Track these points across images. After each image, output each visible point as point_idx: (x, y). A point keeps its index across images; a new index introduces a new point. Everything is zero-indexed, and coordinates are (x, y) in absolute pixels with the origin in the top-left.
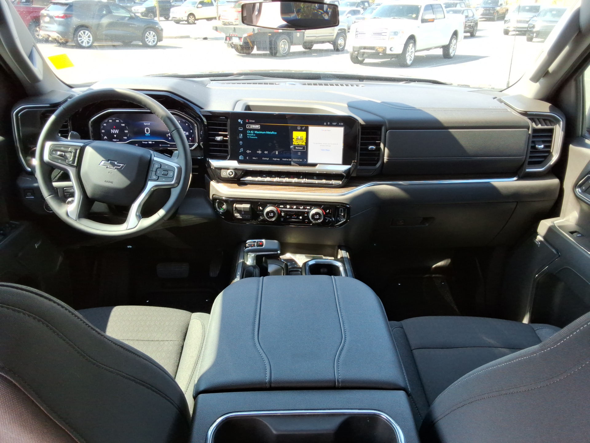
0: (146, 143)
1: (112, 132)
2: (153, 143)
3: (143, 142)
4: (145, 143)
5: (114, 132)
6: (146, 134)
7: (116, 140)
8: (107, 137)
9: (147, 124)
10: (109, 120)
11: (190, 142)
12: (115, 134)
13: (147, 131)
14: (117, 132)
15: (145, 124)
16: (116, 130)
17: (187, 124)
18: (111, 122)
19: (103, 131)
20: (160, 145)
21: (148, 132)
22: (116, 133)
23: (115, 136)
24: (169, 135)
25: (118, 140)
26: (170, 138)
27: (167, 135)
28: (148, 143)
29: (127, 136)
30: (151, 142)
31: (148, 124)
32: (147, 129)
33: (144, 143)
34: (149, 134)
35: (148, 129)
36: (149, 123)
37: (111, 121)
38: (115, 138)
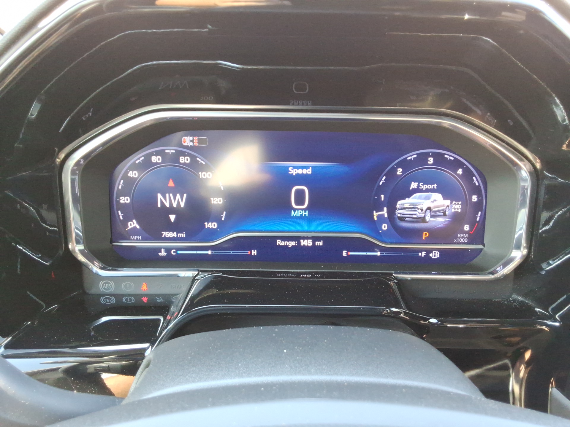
0: (291, 244)
1: (159, 206)
2: (318, 243)
3: (279, 242)
4: (286, 246)
5: (167, 205)
6: (295, 210)
7: (175, 235)
8: (138, 223)
9: (300, 171)
10: (152, 154)
11: (462, 240)
12: (171, 210)
13: (300, 200)
14: (178, 203)
15: (294, 172)
16: (178, 196)
17: (460, 171)
18: (157, 163)
19: (125, 200)
20: (344, 253)
21: (302, 203)
22: (175, 205)
23: (172, 217)
24: (383, 215)
25: (183, 235)
26: (385, 227)
27: (375, 214)
28: (299, 243)
29: (217, 219)
30: (308, 243)
31: (305, 171)
32: (297, 191)
33: (283, 243)
34: (305, 210)
35: (303, 191)
36: (307, 168)
37: (155, 159)
38: (171, 227)
